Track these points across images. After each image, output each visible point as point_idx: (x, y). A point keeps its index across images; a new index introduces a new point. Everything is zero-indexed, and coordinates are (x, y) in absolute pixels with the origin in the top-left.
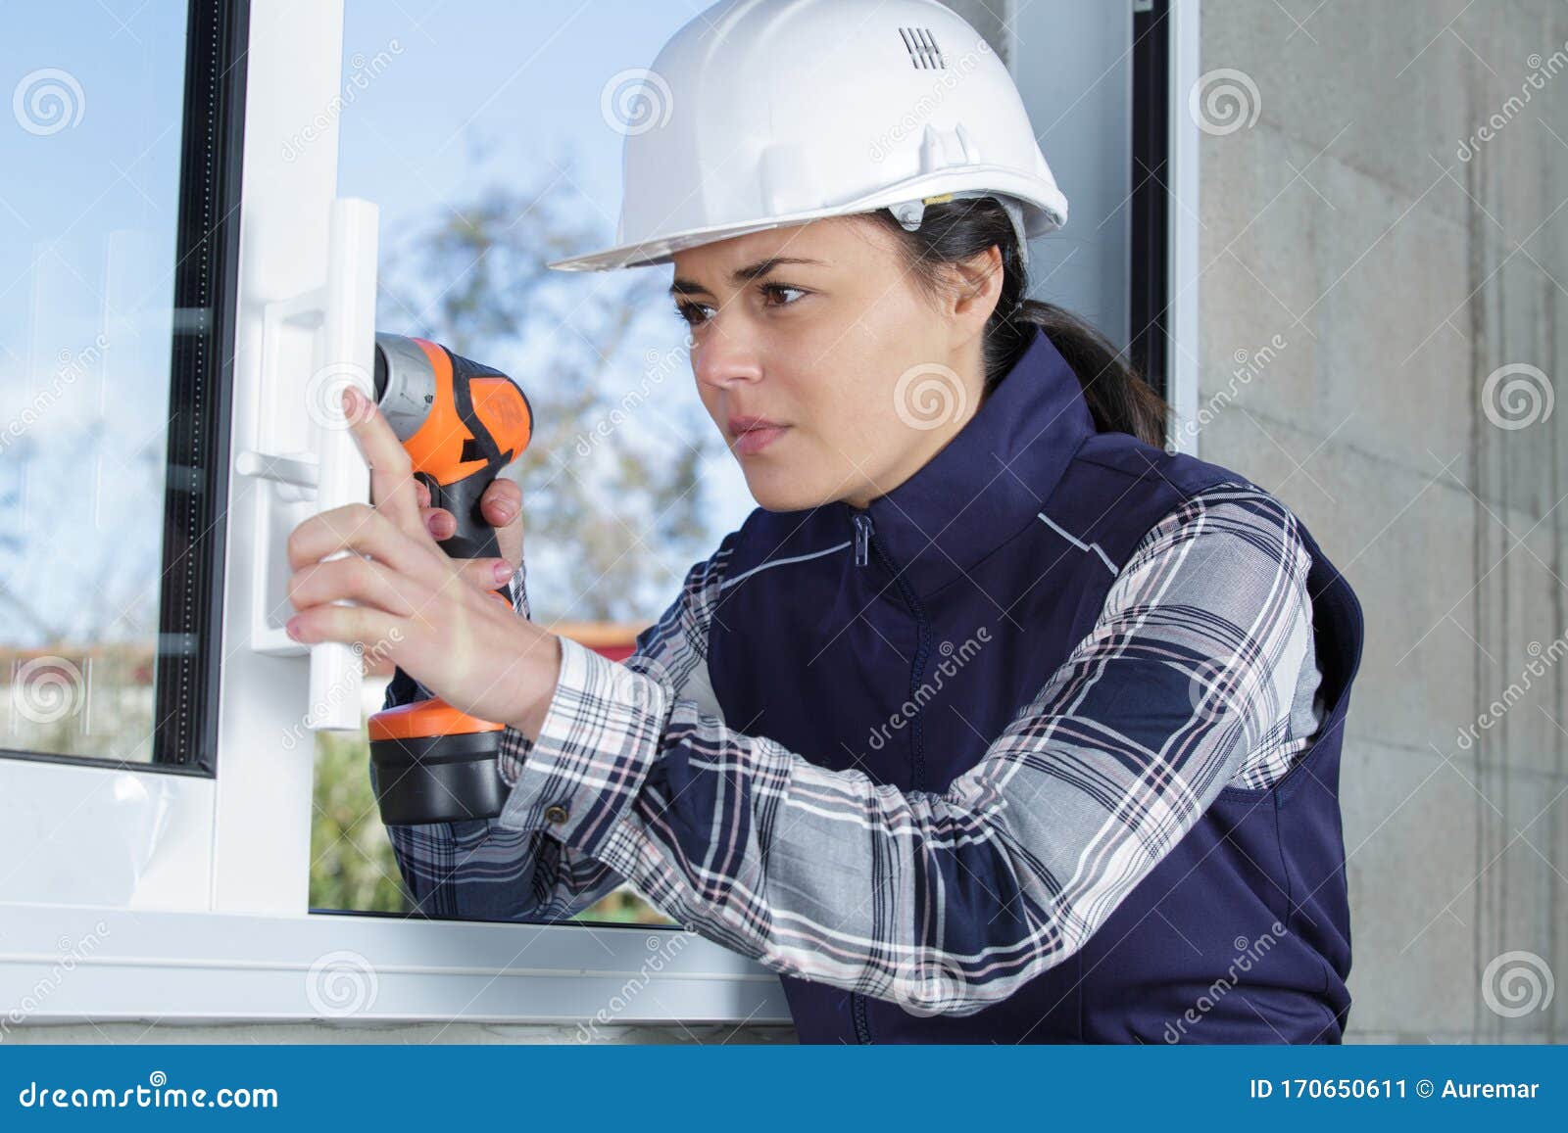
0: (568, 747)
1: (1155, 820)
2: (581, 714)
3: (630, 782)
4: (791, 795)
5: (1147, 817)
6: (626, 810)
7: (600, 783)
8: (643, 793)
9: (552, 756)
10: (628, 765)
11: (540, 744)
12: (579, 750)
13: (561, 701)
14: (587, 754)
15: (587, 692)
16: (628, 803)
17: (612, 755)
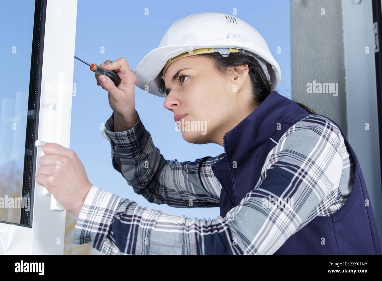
0: (86, 221)
1: (281, 220)
2: (90, 212)
3: (105, 230)
4: (155, 227)
5: (278, 219)
6: (105, 238)
7: (96, 231)
8: (109, 233)
9: (82, 224)
10: (104, 225)
11: (79, 221)
12: (89, 222)
13: (84, 209)
14: (92, 223)
15: (92, 206)
16: (105, 236)
17: (98, 223)
